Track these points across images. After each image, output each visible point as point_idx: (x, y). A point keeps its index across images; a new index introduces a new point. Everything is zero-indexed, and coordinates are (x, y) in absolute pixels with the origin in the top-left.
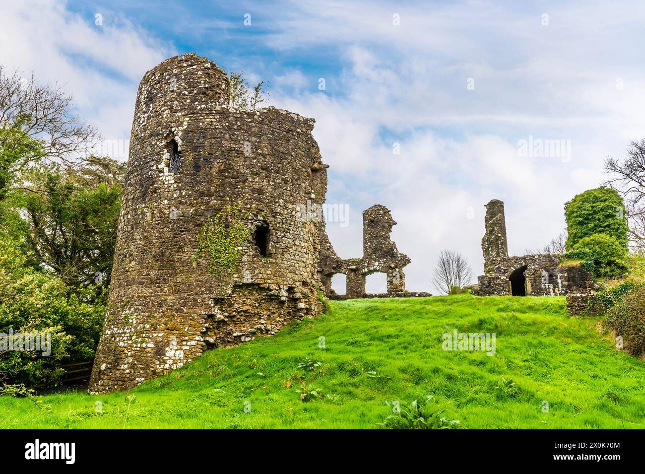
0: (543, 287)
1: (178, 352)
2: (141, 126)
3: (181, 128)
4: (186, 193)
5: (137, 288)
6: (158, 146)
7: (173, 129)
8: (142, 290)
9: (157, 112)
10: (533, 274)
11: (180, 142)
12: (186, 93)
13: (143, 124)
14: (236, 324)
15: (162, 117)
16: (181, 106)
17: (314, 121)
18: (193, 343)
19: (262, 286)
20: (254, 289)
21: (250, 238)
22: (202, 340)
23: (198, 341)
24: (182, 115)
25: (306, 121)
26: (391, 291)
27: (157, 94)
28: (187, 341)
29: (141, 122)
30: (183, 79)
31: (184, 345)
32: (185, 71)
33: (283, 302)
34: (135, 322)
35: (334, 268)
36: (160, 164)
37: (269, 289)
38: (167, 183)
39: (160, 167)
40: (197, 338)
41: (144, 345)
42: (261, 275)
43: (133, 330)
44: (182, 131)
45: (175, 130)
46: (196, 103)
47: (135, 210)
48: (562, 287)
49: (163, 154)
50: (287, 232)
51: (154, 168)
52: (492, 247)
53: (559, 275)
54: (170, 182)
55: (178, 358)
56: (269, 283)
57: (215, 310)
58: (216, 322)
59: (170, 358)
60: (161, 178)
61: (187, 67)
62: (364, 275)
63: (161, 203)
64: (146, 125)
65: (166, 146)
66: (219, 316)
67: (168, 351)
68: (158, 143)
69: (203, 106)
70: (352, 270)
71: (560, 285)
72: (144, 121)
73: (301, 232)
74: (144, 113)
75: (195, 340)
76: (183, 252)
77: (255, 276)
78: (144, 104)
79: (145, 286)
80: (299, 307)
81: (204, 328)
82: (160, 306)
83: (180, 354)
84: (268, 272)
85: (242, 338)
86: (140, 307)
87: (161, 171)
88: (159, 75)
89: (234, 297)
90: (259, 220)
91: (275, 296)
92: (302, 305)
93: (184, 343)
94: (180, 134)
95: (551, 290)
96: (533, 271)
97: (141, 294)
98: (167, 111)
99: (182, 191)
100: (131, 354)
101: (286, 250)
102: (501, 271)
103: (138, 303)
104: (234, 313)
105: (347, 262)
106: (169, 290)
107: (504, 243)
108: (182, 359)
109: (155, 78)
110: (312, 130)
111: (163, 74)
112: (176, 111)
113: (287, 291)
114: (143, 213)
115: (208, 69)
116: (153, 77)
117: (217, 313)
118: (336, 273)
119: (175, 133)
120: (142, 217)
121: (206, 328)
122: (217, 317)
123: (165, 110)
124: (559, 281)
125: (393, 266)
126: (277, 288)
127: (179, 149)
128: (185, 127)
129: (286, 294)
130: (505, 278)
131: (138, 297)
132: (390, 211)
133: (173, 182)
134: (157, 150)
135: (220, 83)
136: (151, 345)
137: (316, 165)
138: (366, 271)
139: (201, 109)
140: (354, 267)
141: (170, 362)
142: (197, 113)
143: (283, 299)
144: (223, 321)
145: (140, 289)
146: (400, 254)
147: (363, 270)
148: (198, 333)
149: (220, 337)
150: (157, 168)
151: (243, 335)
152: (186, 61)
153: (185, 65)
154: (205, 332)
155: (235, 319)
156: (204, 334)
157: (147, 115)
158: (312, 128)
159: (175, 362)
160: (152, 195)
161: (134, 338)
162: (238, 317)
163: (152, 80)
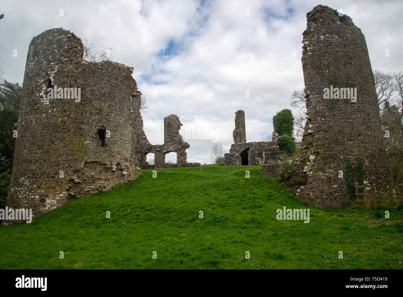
0: (256, 159)
1: (53, 201)
2: (30, 70)
3: (53, 72)
4: (56, 110)
5: (28, 165)
6: (40, 82)
7: (49, 72)
8: (31, 166)
9: (39, 62)
10: (252, 152)
11: (53, 80)
12: (57, 51)
13: (31, 68)
14: (87, 184)
15: (42, 65)
16: (53, 59)
17: (133, 69)
18: (61, 195)
19: (101, 163)
20: (97, 164)
21: (94, 136)
22: (67, 193)
23: (64, 194)
24: (54, 64)
25: (128, 68)
26: (179, 162)
27: (39, 51)
28: (58, 194)
29: (30, 67)
30: (55, 43)
31: (56, 197)
32: (56, 39)
33: (114, 171)
34: (27, 184)
35: (147, 150)
36: (41, 93)
37: (105, 164)
38: (45, 104)
39: (41, 94)
40: (64, 193)
41: (33, 197)
42: (101, 157)
43: (27, 188)
44: (54, 74)
45: (50, 73)
46: (63, 57)
47: (27, 119)
48: (265, 159)
49: (43, 87)
50: (116, 132)
51: (38, 95)
52: (238, 136)
53: (264, 153)
54: (47, 103)
55: (53, 204)
56: (106, 161)
57: (74, 177)
58: (75, 183)
59: (48, 204)
60: (41, 101)
61: (57, 36)
62: (165, 153)
63: (41, 116)
64: (33, 69)
65: (45, 82)
66: (76, 180)
67: (47, 200)
68: (40, 80)
69: (67, 59)
70: (158, 151)
71: (264, 158)
72: (31, 67)
73: (125, 132)
74: (32, 62)
75: (63, 194)
76: (55, 144)
77: (98, 157)
78: (32, 56)
79: (33, 164)
80: (123, 174)
81: (68, 187)
82: (42, 174)
83: (54, 202)
84: (105, 155)
85: (90, 192)
86: (30, 176)
87: (42, 97)
88: (41, 40)
89: (85, 169)
90: (99, 126)
91: (109, 168)
92: (125, 173)
93: (57, 195)
94: (53, 75)
95: (260, 160)
96: (252, 151)
97: (31, 168)
98: (45, 61)
99: (54, 109)
100: (26, 202)
101: (116, 142)
102: (236, 151)
103: (29, 173)
104: (86, 178)
105: (155, 147)
106: (47, 166)
107: (244, 134)
108: (56, 204)
109: (38, 41)
110: (132, 73)
111: (43, 40)
112: (50, 62)
113: (116, 165)
114: (31, 121)
115: (70, 37)
116: (37, 41)
117: (75, 179)
118: (149, 153)
119: (50, 75)
120: (31, 124)
121: (69, 187)
122: (76, 181)
123: (44, 61)
124: (264, 156)
125: (180, 148)
126: (110, 164)
127: (52, 84)
128: (56, 71)
129: (115, 167)
130: (238, 154)
131: (29, 170)
132: (179, 118)
133: (48, 103)
134: (39, 84)
135: (77, 46)
136: (37, 197)
137: (134, 93)
138: (166, 151)
139: (65, 61)
140: (158, 149)
141: (48, 206)
142: (63, 63)
143: (114, 169)
144: (79, 183)
145: (30, 165)
146: (184, 142)
147: (164, 151)
148: (64, 190)
149: (77, 192)
150: (39, 95)
151: (91, 190)
152: (57, 32)
153: (56, 35)
154: (68, 189)
155: (86, 182)
156: (68, 190)
157: (33, 63)
158: (132, 72)
159: (52, 206)
160: (36, 111)
161: (27, 193)
162: (88, 180)
163: (36, 42)
